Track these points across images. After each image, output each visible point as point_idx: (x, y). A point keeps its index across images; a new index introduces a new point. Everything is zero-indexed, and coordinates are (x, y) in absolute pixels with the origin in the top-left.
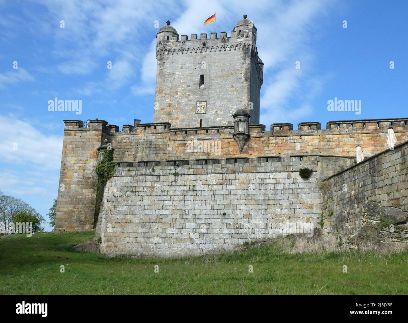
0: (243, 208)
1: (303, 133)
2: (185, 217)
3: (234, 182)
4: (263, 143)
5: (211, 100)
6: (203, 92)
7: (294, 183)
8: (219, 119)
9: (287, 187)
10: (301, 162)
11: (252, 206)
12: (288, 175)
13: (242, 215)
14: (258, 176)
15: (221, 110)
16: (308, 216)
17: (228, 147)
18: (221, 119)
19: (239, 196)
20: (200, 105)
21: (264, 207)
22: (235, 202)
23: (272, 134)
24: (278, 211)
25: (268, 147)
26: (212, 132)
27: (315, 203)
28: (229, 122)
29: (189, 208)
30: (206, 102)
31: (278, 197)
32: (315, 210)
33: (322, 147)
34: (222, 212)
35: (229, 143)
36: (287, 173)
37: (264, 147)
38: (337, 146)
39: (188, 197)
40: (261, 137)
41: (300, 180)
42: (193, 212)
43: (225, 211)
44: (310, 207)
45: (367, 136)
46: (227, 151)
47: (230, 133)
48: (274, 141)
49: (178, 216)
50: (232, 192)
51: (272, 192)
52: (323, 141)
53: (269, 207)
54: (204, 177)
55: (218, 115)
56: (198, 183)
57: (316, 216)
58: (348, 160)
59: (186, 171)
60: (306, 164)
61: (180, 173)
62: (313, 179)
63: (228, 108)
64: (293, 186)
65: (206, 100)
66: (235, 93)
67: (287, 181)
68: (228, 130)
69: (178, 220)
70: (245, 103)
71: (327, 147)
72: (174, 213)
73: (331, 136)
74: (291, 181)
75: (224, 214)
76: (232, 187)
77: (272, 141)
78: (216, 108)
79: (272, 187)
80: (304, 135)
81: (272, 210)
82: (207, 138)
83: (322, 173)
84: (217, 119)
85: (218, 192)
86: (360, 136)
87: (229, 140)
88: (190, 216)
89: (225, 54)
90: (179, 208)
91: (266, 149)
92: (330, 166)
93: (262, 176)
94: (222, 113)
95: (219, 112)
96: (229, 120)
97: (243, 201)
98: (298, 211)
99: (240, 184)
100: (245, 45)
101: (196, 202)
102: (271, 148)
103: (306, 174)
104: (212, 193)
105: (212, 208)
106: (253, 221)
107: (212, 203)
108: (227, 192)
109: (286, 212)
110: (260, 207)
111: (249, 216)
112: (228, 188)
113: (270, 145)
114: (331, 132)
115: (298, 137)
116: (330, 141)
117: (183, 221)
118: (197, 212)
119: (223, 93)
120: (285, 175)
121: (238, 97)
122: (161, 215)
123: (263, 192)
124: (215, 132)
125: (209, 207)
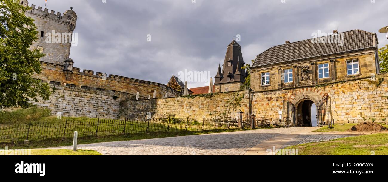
0: (87, 108)
1: (99, 77)
2: (57, 109)
3: (84, 96)
4: (79, 77)
5: (47, 47)
6: (43, 41)
7: (110, 101)
8: (51, 58)
9: (107, 102)
10: (114, 93)
11: (91, 107)
12: (108, 98)
13: (86, 111)
14: (95, 95)
15: (52, 54)
16: (114, 114)
17: (60, 76)
18: (52, 59)
19: (86, 103)
20: (40, 48)
21: (97, 109)
22: (84, 105)
23: (84, 74)
24: (102, 111)
25: (81, 80)
26: (51, 66)
27: (117, 109)
28: (56, 61)
29: (60, 105)
30: (44, 47)
31: (103, 106)
32: (117, 112)
33: (106, 85)
34: (77, 109)
35: (61, 73)
36: (108, 97)
37: (79, 79)
38: (113, 86)
39: (60, 100)
40: (79, 74)
41: (113, 100)
42: (62, 107)
43: (78, 108)
44: (115, 111)
45: (125, 84)
46: (59, 77)
47: (61, 69)
48: (85, 78)
49: (53, 108)
50: (83, 101)
51: (101, 103)
52: (107, 82)
53: (98, 109)
54: (69, 92)
55: (50, 56)
56: (66, 94)
57: (117, 115)
58: (130, 95)
59: (60, 88)
60: (116, 94)
61: (57, 88)
62: (117, 100)
63: (57, 54)
64: (110, 102)
65: (44, 46)
66: (62, 47)
67: (107, 100)
68: (61, 67)
69: (53, 110)
70: (67, 54)
71: (109, 85)
72: (51, 106)
73: (111, 81)
74: (109, 100)
75: (78, 110)
76: (83, 99)
77: (84, 78)
78: (49, 52)
79: (101, 101)
80: (99, 78)
81: (100, 110)
82: (47, 68)
83: (121, 98)
84: (49, 58)
85: (76, 100)
86: (123, 83)
87: (61, 72)
88: (60, 109)
89: (58, 24)
90: (55, 104)
91: (80, 80)
92: (124, 96)
93: (97, 96)
94: (53, 55)
95: (51, 55)
96: (56, 60)
97: (87, 105)
98: (110, 112)
99: (87, 98)
100: (71, 24)
101: (64, 103)
102: (82, 81)
103: (115, 98)
104: (73, 100)
105: (72, 106)
106: (91, 114)
107: (72, 104)
108: (80, 100)
109: (105, 112)
110: (95, 108)
111: (89, 112)
112: (81, 99)
113: (82, 79)
114: (111, 79)
115: (96, 78)
116: (110, 83)
117: (56, 110)
118: (64, 107)
119: (55, 45)
120: (107, 97)
121: (63, 50)
122: (43, 106)
123: (97, 102)
124: (52, 66)
125: (70, 106)
